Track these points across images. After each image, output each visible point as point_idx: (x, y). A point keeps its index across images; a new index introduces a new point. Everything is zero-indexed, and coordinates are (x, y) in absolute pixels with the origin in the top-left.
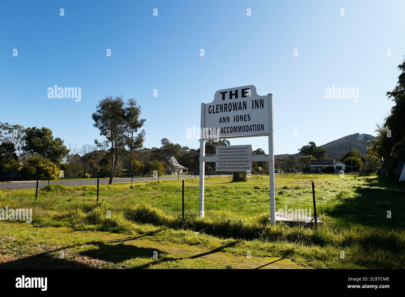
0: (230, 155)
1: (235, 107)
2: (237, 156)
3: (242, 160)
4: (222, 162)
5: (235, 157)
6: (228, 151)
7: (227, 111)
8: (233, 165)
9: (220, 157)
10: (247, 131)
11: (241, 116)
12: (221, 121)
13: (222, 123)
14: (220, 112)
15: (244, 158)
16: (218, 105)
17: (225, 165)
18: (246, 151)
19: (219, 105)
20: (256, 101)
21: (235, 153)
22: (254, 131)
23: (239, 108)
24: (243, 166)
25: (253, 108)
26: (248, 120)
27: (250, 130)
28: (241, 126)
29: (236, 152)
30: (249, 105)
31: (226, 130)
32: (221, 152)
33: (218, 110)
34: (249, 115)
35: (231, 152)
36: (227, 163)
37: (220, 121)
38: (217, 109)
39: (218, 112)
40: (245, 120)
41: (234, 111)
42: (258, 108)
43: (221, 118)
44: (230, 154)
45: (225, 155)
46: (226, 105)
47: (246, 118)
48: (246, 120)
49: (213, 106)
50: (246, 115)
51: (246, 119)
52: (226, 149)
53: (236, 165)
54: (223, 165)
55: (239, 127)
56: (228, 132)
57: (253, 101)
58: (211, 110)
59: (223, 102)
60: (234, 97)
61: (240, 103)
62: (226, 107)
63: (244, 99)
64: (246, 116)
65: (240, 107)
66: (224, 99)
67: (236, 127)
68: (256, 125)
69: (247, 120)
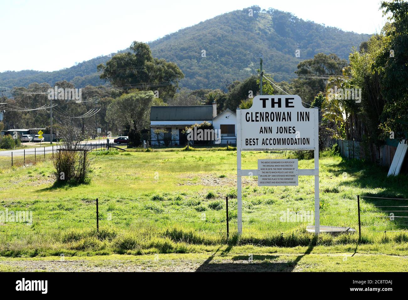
0: (275, 169)
1: (278, 117)
2: (282, 171)
3: (288, 174)
4: (266, 176)
5: (281, 171)
6: (272, 164)
7: (268, 121)
8: (279, 179)
9: (263, 171)
10: (292, 144)
11: (285, 127)
12: (262, 132)
13: (263, 133)
14: (260, 121)
15: (290, 172)
17: (269, 179)
18: (292, 166)
19: (259, 113)
20: (301, 113)
21: (281, 167)
22: (299, 144)
23: (283, 119)
24: (289, 181)
25: (298, 121)
27: (295, 143)
28: (285, 139)
29: (282, 166)
31: (268, 142)
32: (264, 166)
33: (258, 119)
34: (294, 127)
35: (275, 166)
36: (271, 177)
38: (257, 117)
39: (258, 121)
40: (289, 133)
41: (277, 121)
42: (303, 120)
43: (261, 128)
44: (275, 167)
45: (269, 169)
46: (267, 114)
47: (291, 130)
49: (252, 113)
50: (291, 127)
51: (290, 131)
52: (270, 163)
53: (282, 179)
54: (266, 179)
55: (283, 139)
56: (271, 144)
57: (298, 112)
58: (249, 117)
59: (264, 110)
60: (276, 105)
61: (284, 113)
62: (267, 115)
63: (289, 110)
64: (290, 129)
65: (284, 117)
66: (264, 106)
67: (280, 139)
68: (301, 138)
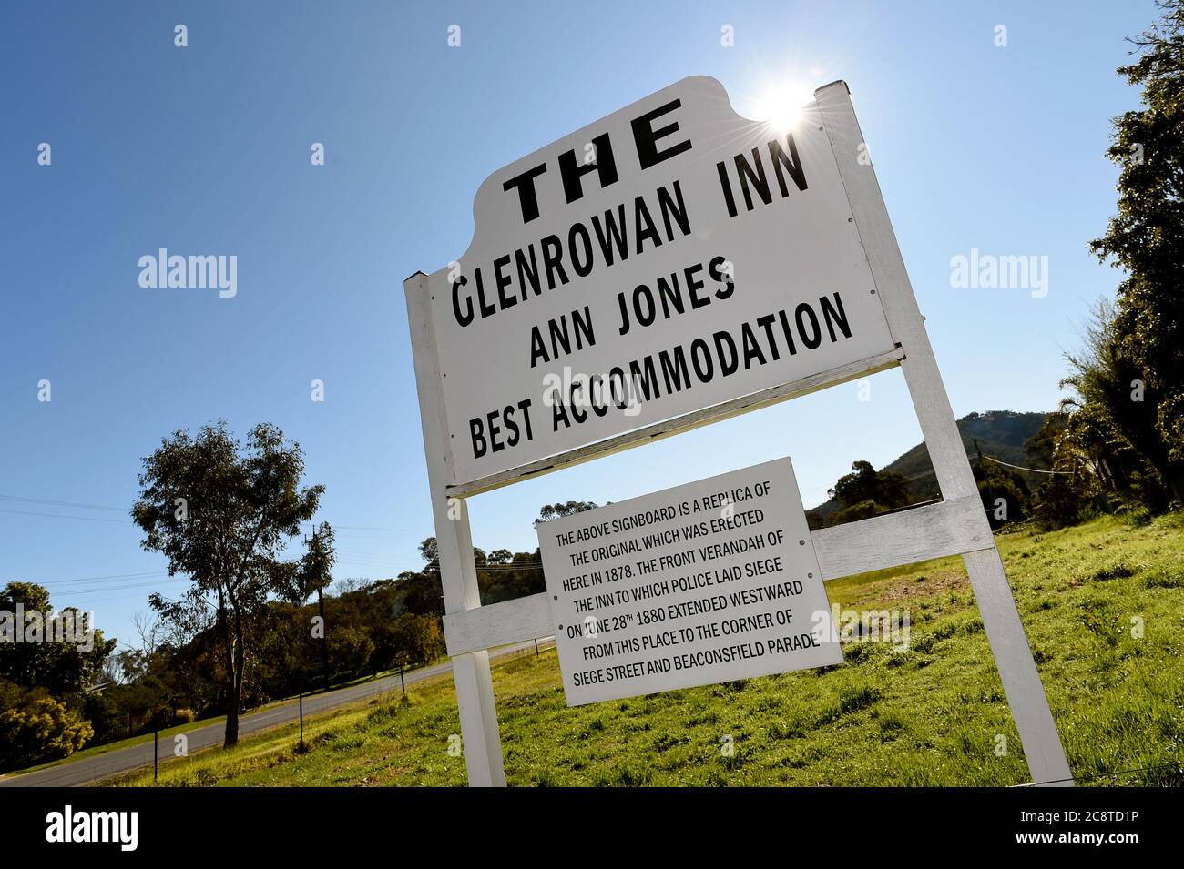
0: (648, 567)
1: (611, 237)
2: (699, 567)
3: (746, 584)
4: (601, 627)
5: (687, 571)
6: (624, 537)
7: (565, 280)
8: (687, 634)
9: (581, 594)
10: (727, 371)
11: (662, 283)
12: (543, 352)
13: (547, 359)
14: (525, 298)
15: (756, 569)
16: (506, 260)
17: (626, 646)
18: (758, 516)
19: (513, 257)
20: (740, 160)
21: (682, 546)
22: (776, 356)
23: (641, 236)
24: (763, 635)
25: (733, 212)
26: (721, 295)
27: (748, 355)
28: (678, 351)
29: (689, 533)
30: (703, 200)
32: (580, 558)
33: (512, 290)
34: (719, 260)
35: (648, 542)
36: (634, 631)
37: (535, 354)
38: (503, 282)
39: (513, 301)
40: (697, 303)
41: (610, 261)
42: (767, 198)
43: (535, 331)
44: (646, 555)
45: (613, 575)
46: (552, 247)
47: (701, 284)
48: (706, 301)
49: (478, 272)
50: (699, 268)
51: (700, 294)
52: (611, 528)
53: (710, 631)
54: (608, 650)
55: (664, 356)
57: (721, 168)
58: (469, 299)
59: (532, 234)
61: (640, 202)
62: (553, 254)
63: (663, 173)
64: (696, 277)
65: (644, 227)
66: (530, 210)
67: (648, 361)
68: (782, 314)
69: (714, 299)
